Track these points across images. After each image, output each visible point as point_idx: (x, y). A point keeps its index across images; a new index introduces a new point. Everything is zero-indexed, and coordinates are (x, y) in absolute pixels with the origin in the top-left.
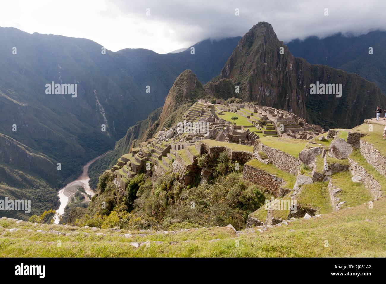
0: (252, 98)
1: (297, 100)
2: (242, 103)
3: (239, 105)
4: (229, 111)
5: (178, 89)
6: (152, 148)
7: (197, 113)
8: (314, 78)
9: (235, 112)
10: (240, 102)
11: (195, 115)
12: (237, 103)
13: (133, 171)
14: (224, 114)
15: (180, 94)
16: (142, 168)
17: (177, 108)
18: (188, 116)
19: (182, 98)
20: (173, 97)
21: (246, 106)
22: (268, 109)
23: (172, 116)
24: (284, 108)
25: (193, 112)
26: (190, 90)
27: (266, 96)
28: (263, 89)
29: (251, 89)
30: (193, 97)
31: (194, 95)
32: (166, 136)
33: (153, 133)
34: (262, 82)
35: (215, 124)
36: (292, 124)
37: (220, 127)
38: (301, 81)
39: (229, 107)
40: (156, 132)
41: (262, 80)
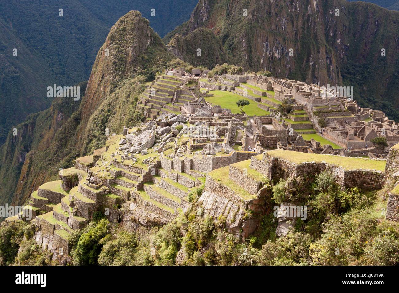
0: (253, 64)
1: (327, 66)
2: (242, 74)
3: (237, 77)
4: (220, 88)
5: (117, 50)
6: (117, 169)
7: (168, 94)
8: (352, 25)
9: (232, 91)
10: (240, 72)
11: (163, 100)
12: (233, 73)
13: (82, 216)
14: (212, 96)
15: (121, 59)
16: (98, 210)
17: (115, 87)
18: (149, 101)
19: (126, 67)
20: (107, 66)
21: (251, 80)
22: (292, 83)
23: (109, 102)
24: (307, 80)
25: (158, 93)
26: (140, 51)
27: (275, 58)
28: (270, 46)
29: (249, 46)
30: (146, 64)
31: (149, 61)
32: (141, 144)
33: (69, 137)
34: (268, 34)
35: (226, 117)
36: (337, 109)
37: (238, 121)
38: (331, 31)
39: (219, 82)
40: (76, 135)
41: (267, 30)
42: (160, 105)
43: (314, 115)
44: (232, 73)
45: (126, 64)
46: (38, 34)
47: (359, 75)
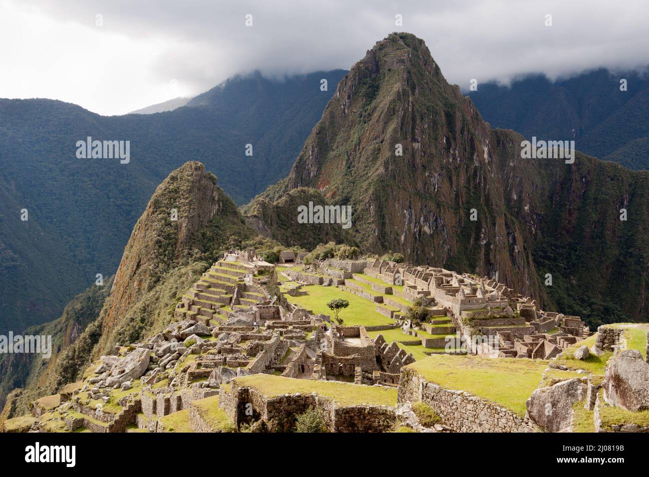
0: (387, 244)
1: (510, 247)
2: (357, 259)
3: (348, 263)
4: (321, 282)
5: (163, 221)
6: (78, 415)
7: (224, 291)
9: (340, 286)
10: (354, 255)
11: (217, 300)
12: (343, 257)
14: (305, 294)
15: (168, 237)
17: (158, 280)
18: (194, 303)
19: (175, 248)
20: (146, 247)
21: (370, 268)
22: (434, 273)
23: (144, 305)
24: (477, 269)
25: (210, 289)
26: (201, 223)
27: (424, 235)
28: (416, 216)
29: (380, 216)
30: (208, 245)
31: (213, 238)
32: (124, 371)
33: (80, 365)
34: (411, 197)
35: (279, 325)
36: (501, 314)
37: (296, 332)
38: (514, 192)
39: (320, 271)
40: (90, 361)
41: (410, 190)
42: (211, 309)
43: (464, 324)
44: (341, 258)
45: (175, 244)
46: (55, 199)
47: (562, 260)
